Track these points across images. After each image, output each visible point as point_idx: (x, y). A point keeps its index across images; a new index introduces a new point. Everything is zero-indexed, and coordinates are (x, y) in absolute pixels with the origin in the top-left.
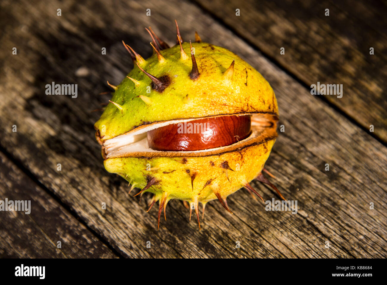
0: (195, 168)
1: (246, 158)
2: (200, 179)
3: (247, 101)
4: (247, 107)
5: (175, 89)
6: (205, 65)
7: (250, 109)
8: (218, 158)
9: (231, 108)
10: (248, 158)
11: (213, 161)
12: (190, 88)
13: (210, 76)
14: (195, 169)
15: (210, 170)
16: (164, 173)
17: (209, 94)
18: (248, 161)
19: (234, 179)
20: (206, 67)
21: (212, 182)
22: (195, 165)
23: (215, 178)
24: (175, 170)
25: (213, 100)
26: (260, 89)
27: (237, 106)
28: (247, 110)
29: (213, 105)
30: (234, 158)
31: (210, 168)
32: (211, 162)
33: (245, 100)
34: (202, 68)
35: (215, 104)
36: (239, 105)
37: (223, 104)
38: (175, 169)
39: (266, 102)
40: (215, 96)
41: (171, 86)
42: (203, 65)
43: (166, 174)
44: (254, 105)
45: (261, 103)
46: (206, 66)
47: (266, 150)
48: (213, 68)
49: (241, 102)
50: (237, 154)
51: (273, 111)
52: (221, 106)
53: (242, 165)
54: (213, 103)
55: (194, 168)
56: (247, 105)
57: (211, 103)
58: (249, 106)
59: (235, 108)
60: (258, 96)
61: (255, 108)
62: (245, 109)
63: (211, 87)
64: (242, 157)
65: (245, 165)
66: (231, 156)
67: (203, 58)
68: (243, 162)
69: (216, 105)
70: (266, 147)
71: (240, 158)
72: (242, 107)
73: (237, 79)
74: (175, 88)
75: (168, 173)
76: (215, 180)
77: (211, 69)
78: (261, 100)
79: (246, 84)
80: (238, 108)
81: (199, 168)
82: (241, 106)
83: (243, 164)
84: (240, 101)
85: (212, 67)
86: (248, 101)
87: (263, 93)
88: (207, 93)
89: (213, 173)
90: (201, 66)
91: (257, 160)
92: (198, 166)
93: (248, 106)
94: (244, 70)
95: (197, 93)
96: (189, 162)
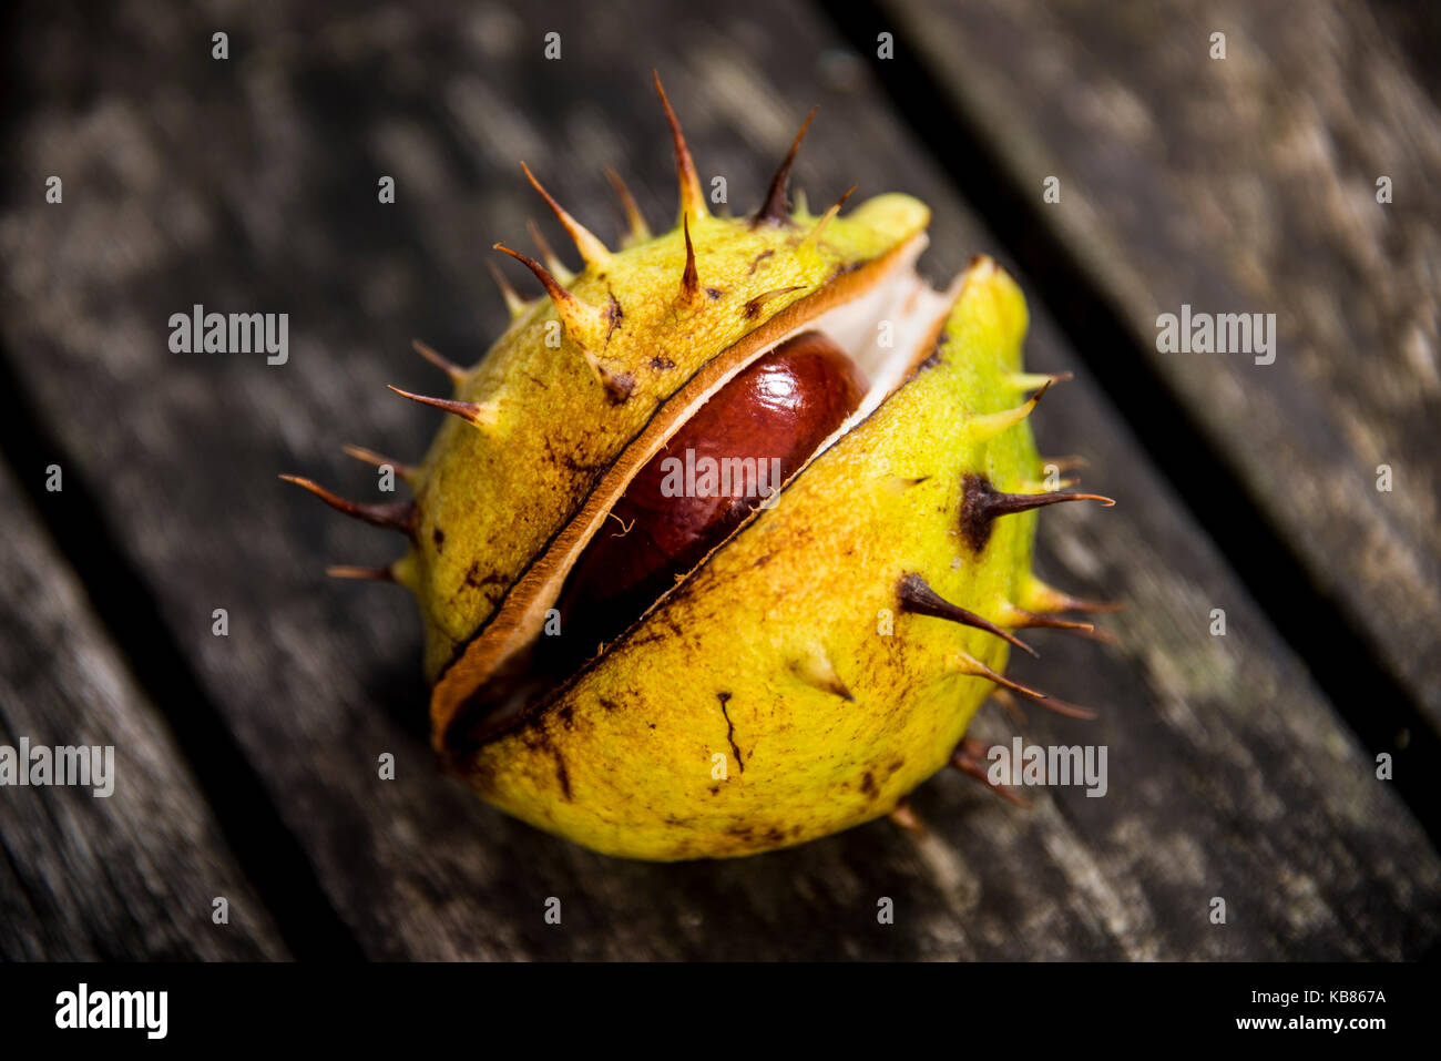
0: (703, 316)
1: (551, 474)
2: (653, 303)
3: (691, 641)
4: (676, 621)
5: (939, 509)
6: (893, 667)
7: (657, 629)
8: (660, 388)
9: (733, 567)
10: (543, 483)
11: (665, 372)
12: (900, 540)
13: (866, 628)
14: (700, 310)
15: (653, 345)
16: (770, 253)
17: (837, 558)
18: (535, 477)
19: (534, 395)
20: (886, 656)
21: (607, 321)
22: (713, 321)
23: (608, 339)
24: (751, 274)
25: (812, 545)
26: (657, 732)
27: (719, 591)
28: (666, 613)
29: (801, 533)
30: (603, 435)
31: (658, 346)
32: (672, 364)
33: (697, 637)
34: (897, 647)
35: (796, 537)
36: (708, 602)
37: (768, 558)
38: (754, 277)
39: (599, 716)
40: (816, 567)
41: (953, 515)
42: (898, 660)
43: (760, 251)
44: (649, 656)
45: (623, 689)
46: (890, 664)
47: (479, 579)
48: (867, 669)
49: (711, 616)
50: (598, 457)
51: (539, 725)
52: (774, 548)
53: (548, 446)
54: (804, 540)
55: (709, 313)
56: (682, 628)
57: (810, 535)
58: (667, 631)
59: (717, 579)
60: (650, 698)
61: (639, 651)
62: (678, 612)
63: (845, 586)
64: (570, 464)
65: (537, 456)
66: (619, 433)
67: (904, 694)
68: (553, 458)
69: (791, 536)
70: (488, 587)
71: (577, 455)
72: (695, 605)
73: (771, 686)
74: (942, 513)
75: (760, 257)
76: (605, 334)
77: (870, 660)
78: (629, 698)
79: (724, 697)
80: (712, 588)
81: (692, 322)
82: (700, 605)
83: (546, 454)
84: (717, 617)
85: (872, 671)
86: (686, 646)
87: (632, 734)
88: (844, 559)
89: (633, 345)
90: (904, 650)
91: (490, 518)
92: (699, 326)
93: (677, 630)
94: (750, 754)
95: (873, 538)
96: (738, 317)
